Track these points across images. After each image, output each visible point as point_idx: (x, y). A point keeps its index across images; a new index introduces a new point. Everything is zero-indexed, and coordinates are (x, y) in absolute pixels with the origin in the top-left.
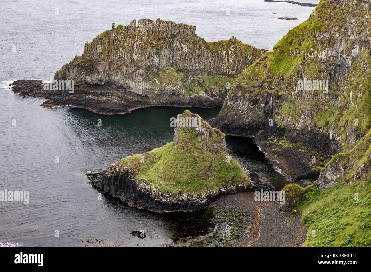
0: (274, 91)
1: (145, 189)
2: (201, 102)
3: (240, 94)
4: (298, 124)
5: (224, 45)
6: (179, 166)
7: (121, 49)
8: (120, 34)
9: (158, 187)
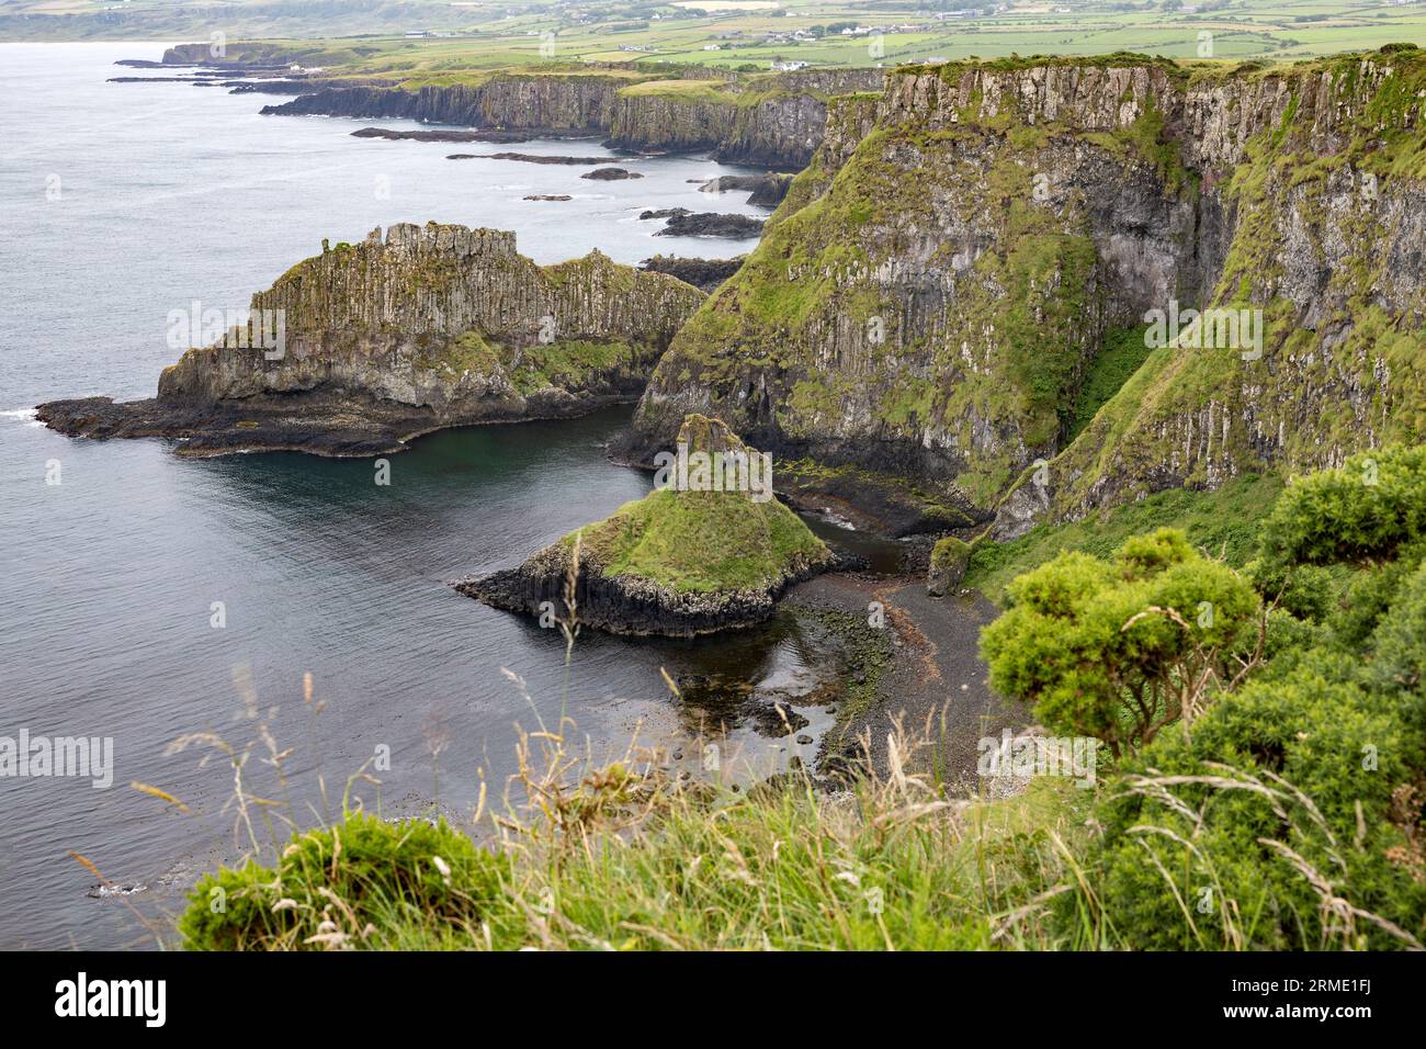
0: (767, 361)
1: (644, 592)
2: (554, 407)
3: (686, 375)
4: (842, 425)
5: (576, 272)
6: (701, 534)
7: (353, 301)
8: (346, 264)
9: (673, 584)
